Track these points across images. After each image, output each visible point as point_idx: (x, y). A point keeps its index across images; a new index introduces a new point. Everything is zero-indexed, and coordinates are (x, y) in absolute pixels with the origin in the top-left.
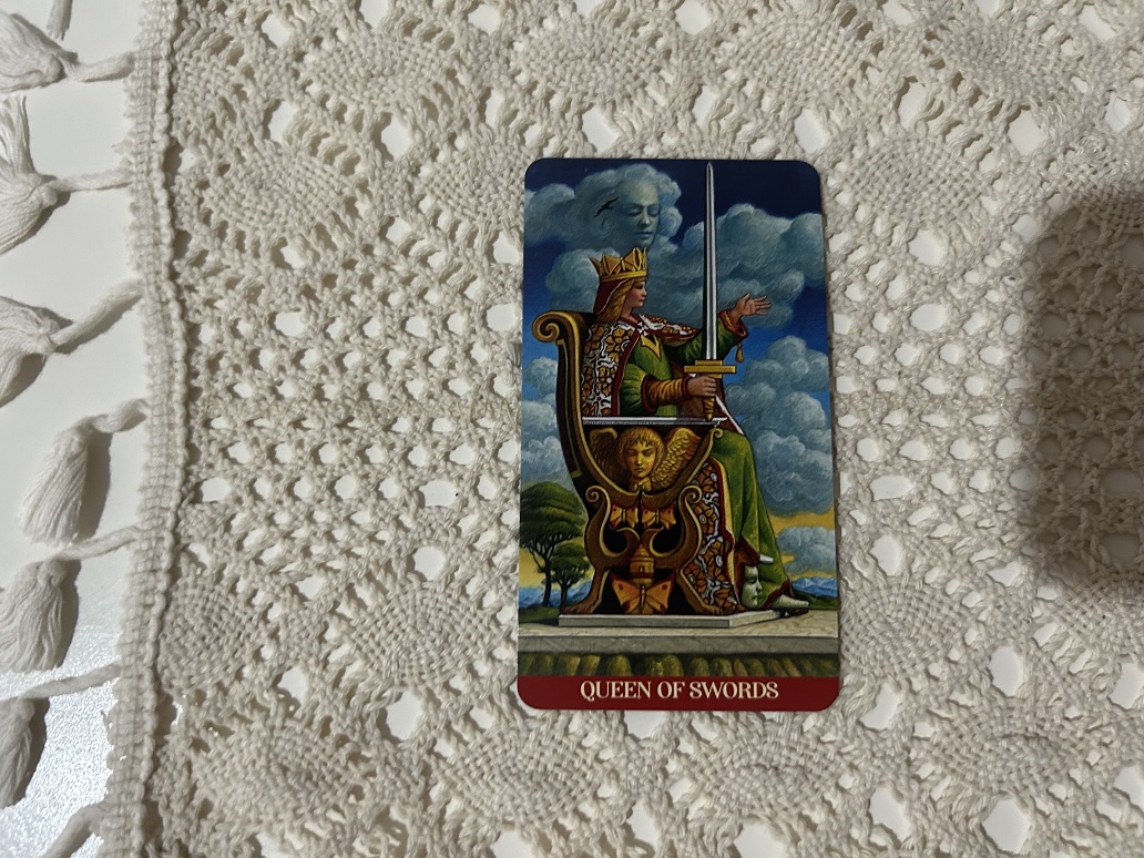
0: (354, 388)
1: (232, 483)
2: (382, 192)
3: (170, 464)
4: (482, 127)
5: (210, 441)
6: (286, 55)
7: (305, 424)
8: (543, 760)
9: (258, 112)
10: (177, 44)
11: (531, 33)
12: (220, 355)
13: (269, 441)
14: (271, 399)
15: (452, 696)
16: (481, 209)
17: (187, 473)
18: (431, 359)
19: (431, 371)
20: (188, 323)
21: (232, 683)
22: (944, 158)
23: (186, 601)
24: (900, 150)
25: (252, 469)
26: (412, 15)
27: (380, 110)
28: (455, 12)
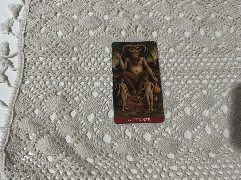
0: (50, 68)
1: (30, 81)
2: (57, 40)
3: (20, 78)
4: (73, 32)
5: (27, 75)
6: (44, 20)
7: (41, 73)
8: (74, 124)
9: (39, 29)
11: (81, 19)
12: (30, 63)
13: (36, 75)
14: (37, 69)
17: (23, 79)
19: (62, 65)
20: (25, 58)
21: (26, 111)
23: (20, 98)
25: (33, 79)
26: (64, 16)
27: (58, 29)
28: (70, 16)
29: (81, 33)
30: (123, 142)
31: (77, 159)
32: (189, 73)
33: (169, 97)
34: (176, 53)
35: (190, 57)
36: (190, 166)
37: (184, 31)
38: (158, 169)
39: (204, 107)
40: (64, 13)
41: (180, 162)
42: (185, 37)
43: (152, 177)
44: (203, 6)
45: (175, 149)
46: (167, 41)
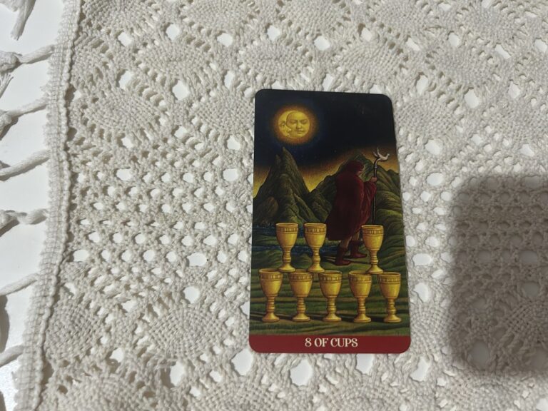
0: (155, 207)
1: (90, 252)
2: (174, 114)
3: (58, 241)
4: (223, 87)
5: (79, 231)
6: (129, 50)
7: (129, 224)
9: (114, 75)
10: (76, 42)
11: (247, 47)
12: (87, 188)
13: (110, 232)
14: (112, 210)
15: (201, 364)
16: (221, 124)
17: (67, 247)
18: (195, 193)
19: (195, 199)
21: (84, 357)
22: (438, 108)
23: (62, 312)
24: (418, 104)
25: (101, 245)
26: (191, 36)
27: (174, 77)
28: (211, 36)
40: (191, 24)
46: (514, 123)
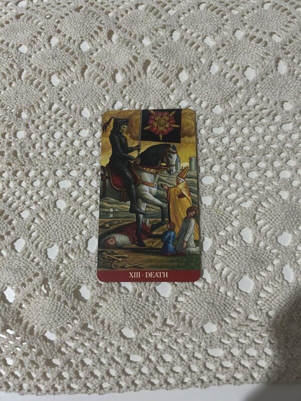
29: (35, 82)
30: (115, 300)
31: (25, 335)
32: (253, 157)
33: (211, 207)
34: (227, 115)
35: (256, 123)
36: (248, 348)
37: (245, 67)
38: (184, 354)
39: (282, 228)
41: (229, 340)
42: (246, 81)
43: (172, 370)
44: (286, 12)
45: (220, 314)
